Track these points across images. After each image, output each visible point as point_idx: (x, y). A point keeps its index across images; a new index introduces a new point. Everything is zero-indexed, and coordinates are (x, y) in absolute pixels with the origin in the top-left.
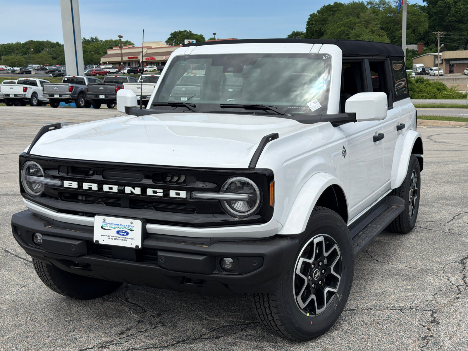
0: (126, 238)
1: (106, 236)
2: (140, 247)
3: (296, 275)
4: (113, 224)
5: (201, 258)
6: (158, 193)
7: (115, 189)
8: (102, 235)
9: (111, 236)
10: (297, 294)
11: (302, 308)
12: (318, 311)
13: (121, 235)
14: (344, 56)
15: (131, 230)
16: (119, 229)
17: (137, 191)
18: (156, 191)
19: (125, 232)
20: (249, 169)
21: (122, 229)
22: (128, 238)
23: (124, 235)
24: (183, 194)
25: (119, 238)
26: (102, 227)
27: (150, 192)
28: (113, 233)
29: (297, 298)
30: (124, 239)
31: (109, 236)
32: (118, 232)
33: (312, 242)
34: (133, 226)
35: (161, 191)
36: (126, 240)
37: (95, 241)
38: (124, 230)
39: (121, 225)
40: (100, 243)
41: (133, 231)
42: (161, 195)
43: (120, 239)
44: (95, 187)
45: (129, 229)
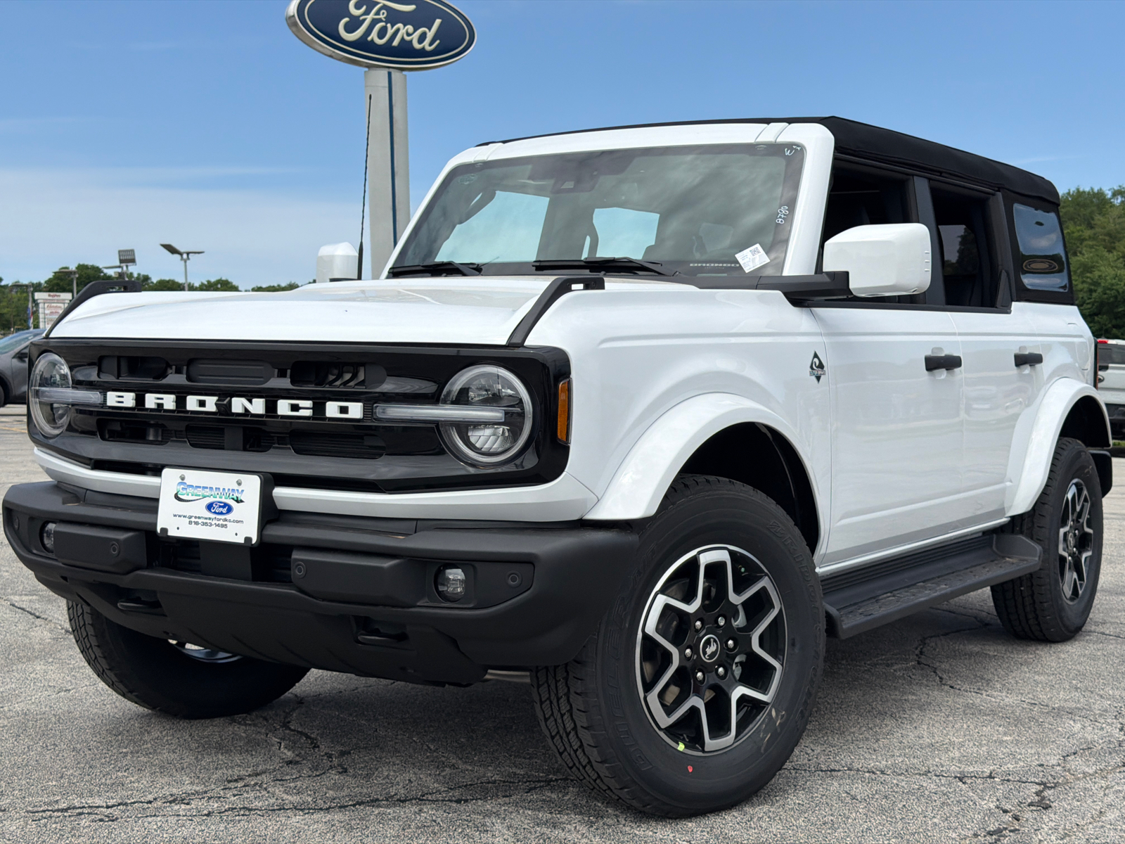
0: (226, 520)
1: (185, 517)
2: (254, 541)
3: (646, 636)
4: (200, 487)
5: (387, 564)
6: (301, 411)
7: (211, 403)
8: (175, 516)
9: (196, 517)
10: (648, 687)
11: (663, 727)
12: (710, 744)
13: (215, 513)
14: (838, 148)
15: (238, 501)
16: (211, 500)
17: (258, 406)
18: (297, 405)
19: (226, 505)
20: (509, 345)
21: (218, 499)
22: (230, 521)
23: (221, 513)
24: (356, 410)
25: (210, 521)
26: (177, 497)
27: (283, 407)
28: (199, 509)
29: (648, 699)
30: (221, 522)
31: (190, 517)
32: (210, 507)
33: (694, 562)
34: (243, 491)
35: (308, 403)
36: (225, 526)
37: (159, 531)
38: (223, 500)
39: (216, 488)
40: (170, 533)
41: (242, 501)
42: (308, 413)
43: (213, 522)
44: (169, 402)
45: (233, 499)
